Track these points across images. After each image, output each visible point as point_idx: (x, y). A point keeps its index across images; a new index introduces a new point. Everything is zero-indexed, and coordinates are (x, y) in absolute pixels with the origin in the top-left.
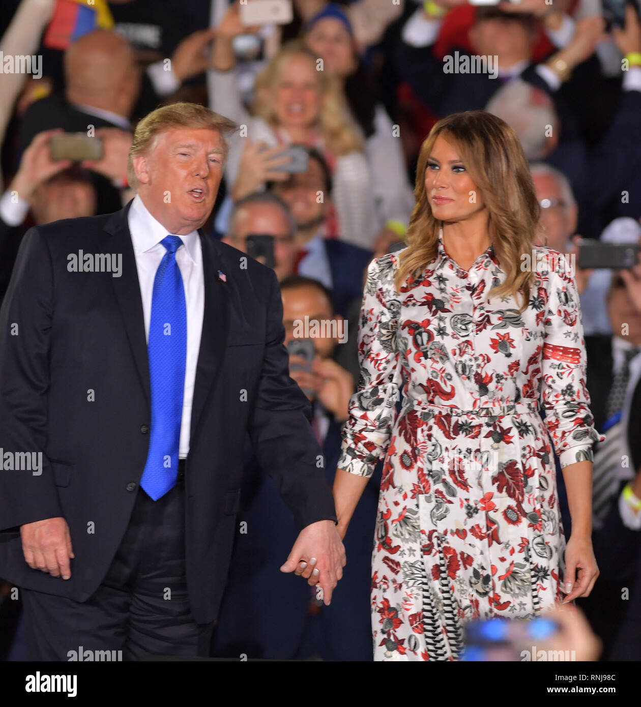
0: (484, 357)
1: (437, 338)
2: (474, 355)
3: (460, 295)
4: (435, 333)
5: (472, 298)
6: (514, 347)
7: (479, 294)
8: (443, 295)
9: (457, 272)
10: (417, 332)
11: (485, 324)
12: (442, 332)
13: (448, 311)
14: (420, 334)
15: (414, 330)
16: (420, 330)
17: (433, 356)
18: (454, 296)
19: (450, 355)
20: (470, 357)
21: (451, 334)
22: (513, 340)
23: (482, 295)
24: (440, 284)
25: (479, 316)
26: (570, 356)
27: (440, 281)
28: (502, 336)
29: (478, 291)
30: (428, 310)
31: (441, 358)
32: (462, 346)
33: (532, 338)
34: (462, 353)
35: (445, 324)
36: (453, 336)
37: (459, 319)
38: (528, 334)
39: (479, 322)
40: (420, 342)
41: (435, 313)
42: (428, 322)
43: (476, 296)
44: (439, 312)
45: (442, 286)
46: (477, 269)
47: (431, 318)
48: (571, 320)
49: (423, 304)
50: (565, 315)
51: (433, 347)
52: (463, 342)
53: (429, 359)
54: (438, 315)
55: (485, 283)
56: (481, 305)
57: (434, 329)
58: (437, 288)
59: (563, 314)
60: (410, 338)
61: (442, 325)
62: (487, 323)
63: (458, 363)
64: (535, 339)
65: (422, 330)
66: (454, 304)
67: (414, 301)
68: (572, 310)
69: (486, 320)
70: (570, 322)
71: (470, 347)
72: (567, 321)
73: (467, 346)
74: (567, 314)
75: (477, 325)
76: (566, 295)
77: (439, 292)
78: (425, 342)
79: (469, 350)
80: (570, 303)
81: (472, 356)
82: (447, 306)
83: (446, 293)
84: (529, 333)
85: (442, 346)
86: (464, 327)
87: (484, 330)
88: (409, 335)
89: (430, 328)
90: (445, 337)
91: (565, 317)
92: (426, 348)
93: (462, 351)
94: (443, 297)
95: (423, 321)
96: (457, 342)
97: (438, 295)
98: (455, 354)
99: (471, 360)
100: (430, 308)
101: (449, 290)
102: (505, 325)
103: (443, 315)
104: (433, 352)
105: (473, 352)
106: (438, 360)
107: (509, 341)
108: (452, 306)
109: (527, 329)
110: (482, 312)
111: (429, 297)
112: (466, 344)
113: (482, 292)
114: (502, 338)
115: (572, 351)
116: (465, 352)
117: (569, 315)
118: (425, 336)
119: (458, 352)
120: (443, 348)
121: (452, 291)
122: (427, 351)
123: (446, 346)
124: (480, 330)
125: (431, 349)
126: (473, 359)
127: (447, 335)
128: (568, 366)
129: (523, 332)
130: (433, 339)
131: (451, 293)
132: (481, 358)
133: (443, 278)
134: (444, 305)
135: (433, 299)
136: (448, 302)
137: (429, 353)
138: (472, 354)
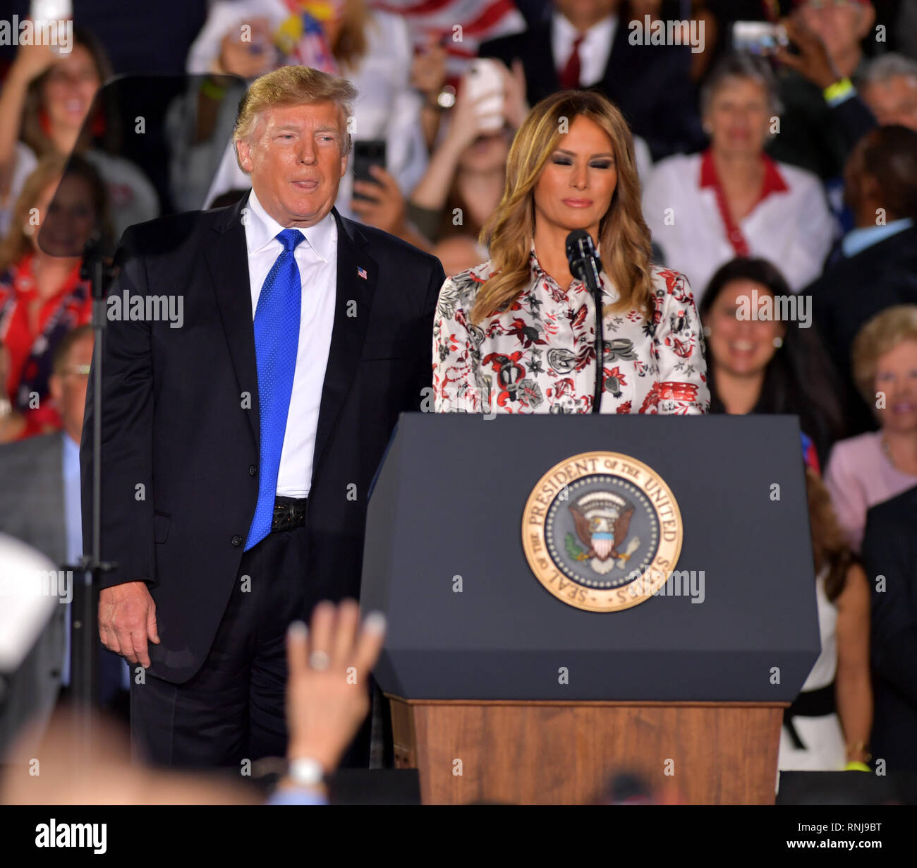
0: (587, 399)
1: (530, 375)
2: (574, 395)
3: (557, 323)
4: (527, 368)
5: (571, 327)
6: (625, 384)
7: (579, 323)
8: (536, 321)
9: (553, 294)
10: (504, 366)
11: (588, 358)
12: (535, 367)
13: (542, 343)
14: (508, 369)
15: (500, 365)
16: (509, 364)
17: (523, 398)
18: (549, 324)
19: (545, 396)
20: (569, 398)
21: (547, 370)
22: (623, 376)
23: (583, 324)
24: (532, 308)
25: (580, 349)
26: (683, 392)
27: (532, 303)
28: (609, 371)
29: (578, 319)
30: (518, 340)
31: (532, 401)
32: (560, 385)
33: (647, 373)
34: (559, 393)
35: (540, 358)
36: (549, 373)
37: (557, 354)
38: (642, 369)
39: (580, 356)
40: (507, 379)
41: (527, 345)
42: (519, 355)
43: (576, 325)
44: (533, 344)
45: (535, 310)
46: (577, 291)
47: (524, 351)
48: (684, 351)
49: (511, 333)
50: (676, 344)
51: (523, 386)
52: (562, 381)
53: (516, 402)
54: (531, 347)
55: (587, 309)
56: (583, 336)
57: (526, 363)
58: (528, 313)
59: (672, 343)
60: (495, 375)
61: (537, 359)
62: (590, 357)
63: (554, 406)
64: (651, 374)
65: (512, 364)
66: (550, 335)
67: (499, 329)
68: (687, 339)
69: (588, 353)
70: (683, 353)
71: (570, 386)
72: (679, 351)
73: (566, 386)
74: (678, 344)
75: (579, 361)
76: (681, 321)
77: (531, 317)
78: (513, 379)
79: (569, 390)
80: (684, 331)
81: (572, 397)
82: (542, 337)
83: (540, 319)
84: (643, 367)
85: (535, 385)
86: (564, 364)
87: (587, 366)
88: (493, 372)
89: (522, 362)
90: (539, 374)
91: (676, 346)
92: (514, 387)
93: (560, 391)
94: (536, 324)
95: (513, 354)
96: (553, 380)
97: (530, 322)
98: (550, 395)
99: (570, 402)
100: (521, 339)
101: (544, 316)
102: (613, 358)
103: (538, 347)
104: (522, 392)
105: (574, 392)
106: (528, 402)
107: (619, 376)
108: (547, 337)
109: (641, 362)
110: (584, 344)
111: (519, 323)
112: (565, 383)
113: (583, 320)
114: (610, 374)
115: (684, 386)
116: (563, 393)
117: (681, 344)
118: (514, 372)
119: (554, 392)
120: (535, 388)
121: (548, 318)
122: (515, 391)
123: (539, 385)
124: (583, 367)
125: (520, 388)
126: (573, 402)
127: (542, 371)
128: (680, 404)
129: (635, 366)
130: (524, 375)
131: (545, 321)
132: (583, 401)
133: (536, 300)
134: (538, 335)
135: (524, 326)
136: (543, 331)
137: (517, 393)
138: (572, 395)
